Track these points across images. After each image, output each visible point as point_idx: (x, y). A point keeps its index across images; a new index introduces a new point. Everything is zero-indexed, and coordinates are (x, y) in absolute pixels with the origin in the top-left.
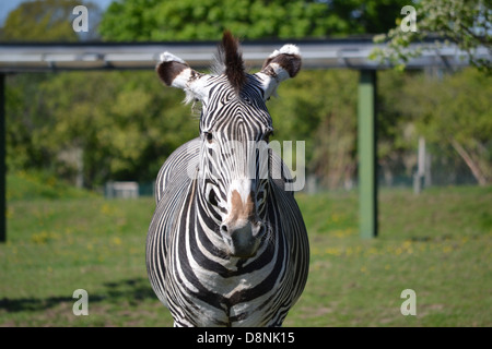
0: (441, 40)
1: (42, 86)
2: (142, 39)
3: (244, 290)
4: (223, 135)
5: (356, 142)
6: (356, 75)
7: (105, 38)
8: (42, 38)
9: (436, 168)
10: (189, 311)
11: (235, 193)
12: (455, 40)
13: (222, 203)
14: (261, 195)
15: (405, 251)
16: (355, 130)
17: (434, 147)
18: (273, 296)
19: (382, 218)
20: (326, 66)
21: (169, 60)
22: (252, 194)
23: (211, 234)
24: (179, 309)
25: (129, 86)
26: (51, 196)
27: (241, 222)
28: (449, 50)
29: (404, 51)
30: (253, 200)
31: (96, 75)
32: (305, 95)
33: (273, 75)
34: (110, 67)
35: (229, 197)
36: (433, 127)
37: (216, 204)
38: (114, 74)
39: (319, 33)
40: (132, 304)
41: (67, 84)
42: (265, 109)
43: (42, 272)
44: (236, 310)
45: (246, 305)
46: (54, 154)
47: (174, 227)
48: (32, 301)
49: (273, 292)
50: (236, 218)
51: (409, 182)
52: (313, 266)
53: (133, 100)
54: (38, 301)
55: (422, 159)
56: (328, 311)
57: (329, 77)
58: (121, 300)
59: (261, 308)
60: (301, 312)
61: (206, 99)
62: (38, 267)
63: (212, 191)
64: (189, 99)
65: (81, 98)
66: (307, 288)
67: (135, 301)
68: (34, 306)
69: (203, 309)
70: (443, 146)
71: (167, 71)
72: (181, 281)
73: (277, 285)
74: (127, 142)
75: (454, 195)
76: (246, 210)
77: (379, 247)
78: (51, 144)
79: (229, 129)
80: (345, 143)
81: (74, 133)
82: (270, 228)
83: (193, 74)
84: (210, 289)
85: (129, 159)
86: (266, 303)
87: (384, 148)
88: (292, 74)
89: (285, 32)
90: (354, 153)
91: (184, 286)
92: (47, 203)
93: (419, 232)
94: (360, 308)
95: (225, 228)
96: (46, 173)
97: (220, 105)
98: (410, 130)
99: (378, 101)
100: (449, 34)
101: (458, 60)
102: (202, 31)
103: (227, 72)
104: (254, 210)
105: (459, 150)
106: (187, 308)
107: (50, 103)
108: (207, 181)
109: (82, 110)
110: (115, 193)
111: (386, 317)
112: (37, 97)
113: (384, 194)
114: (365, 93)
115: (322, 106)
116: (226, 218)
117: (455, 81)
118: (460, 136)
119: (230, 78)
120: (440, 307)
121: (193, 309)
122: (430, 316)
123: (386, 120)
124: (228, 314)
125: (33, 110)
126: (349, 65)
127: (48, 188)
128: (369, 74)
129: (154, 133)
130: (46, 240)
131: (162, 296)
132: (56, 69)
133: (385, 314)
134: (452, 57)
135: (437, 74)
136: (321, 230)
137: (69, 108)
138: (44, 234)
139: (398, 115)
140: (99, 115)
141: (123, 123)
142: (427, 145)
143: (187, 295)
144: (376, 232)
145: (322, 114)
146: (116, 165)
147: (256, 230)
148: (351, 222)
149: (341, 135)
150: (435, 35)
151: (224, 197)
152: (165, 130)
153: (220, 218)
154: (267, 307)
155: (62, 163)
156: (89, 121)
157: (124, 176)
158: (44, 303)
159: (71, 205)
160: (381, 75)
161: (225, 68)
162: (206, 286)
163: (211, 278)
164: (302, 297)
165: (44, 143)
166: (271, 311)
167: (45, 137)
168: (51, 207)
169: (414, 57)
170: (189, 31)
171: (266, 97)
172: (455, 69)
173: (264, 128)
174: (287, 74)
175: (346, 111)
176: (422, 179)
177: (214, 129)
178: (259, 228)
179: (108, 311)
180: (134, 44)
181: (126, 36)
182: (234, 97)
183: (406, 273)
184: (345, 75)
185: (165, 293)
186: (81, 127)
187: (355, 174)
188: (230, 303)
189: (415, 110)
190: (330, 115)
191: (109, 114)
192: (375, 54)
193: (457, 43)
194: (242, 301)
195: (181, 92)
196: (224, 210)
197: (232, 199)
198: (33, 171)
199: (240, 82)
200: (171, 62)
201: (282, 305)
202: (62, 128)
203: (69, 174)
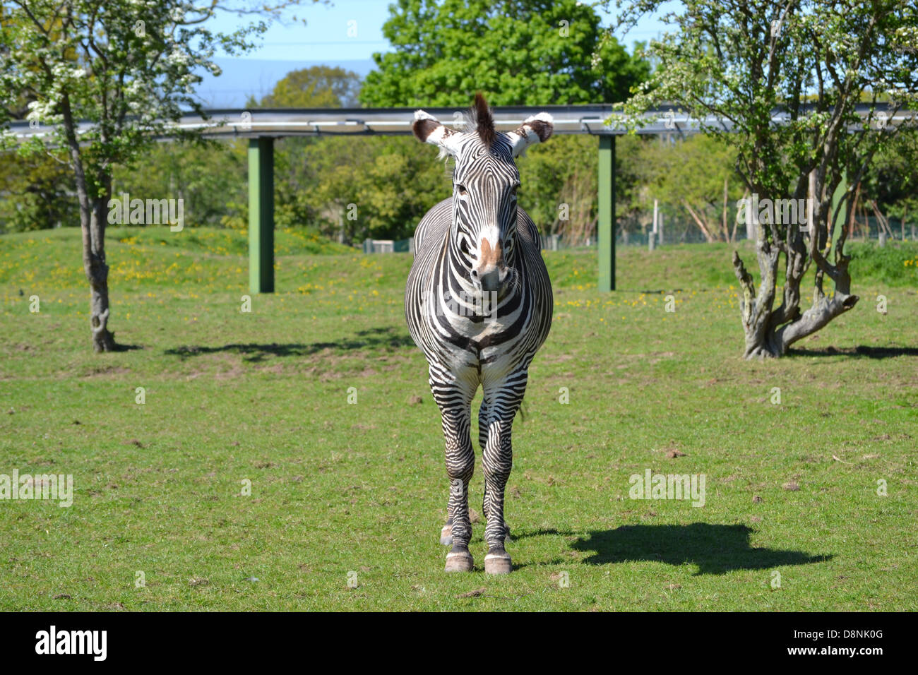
0: (675, 109)
1: (308, 148)
2: (397, 106)
3: (493, 335)
4: (473, 187)
5: (595, 202)
6: (597, 139)
7: (364, 106)
8: (307, 106)
9: (668, 227)
10: (443, 355)
11: (484, 241)
12: (687, 109)
13: (472, 251)
14: (508, 244)
15: (640, 302)
16: (595, 191)
17: (666, 207)
18: (519, 341)
19: (618, 273)
20: (569, 132)
21: (423, 118)
22: (500, 242)
23: (462, 281)
24: (433, 354)
25: (386, 150)
26: (316, 252)
27: (490, 267)
28: (682, 118)
29: (641, 118)
30: (501, 248)
31: (356, 138)
32: (549, 159)
33: (524, 136)
34: (370, 132)
35: (479, 244)
36: (666, 189)
37: (467, 252)
38: (373, 138)
39: (562, 101)
40: (389, 350)
41: (330, 147)
42: (513, 164)
43: (307, 320)
44: (485, 353)
45: (494, 349)
46: (318, 212)
47: (428, 278)
48: (298, 346)
49: (519, 337)
50: (485, 263)
51: (644, 241)
52: (556, 316)
53: (389, 163)
54: (304, 347)
55: (656, 219)
56: (570, 357)
57: (571, 143)
58: (378, 346)
59: (508, 352)
60: (544, 359)
61: (458, 154)
62: (303, 315)
63: (464, 240)
64: (442, 155)
65: (343, 161)
66: (550, 337)
67: (393, 348)
68: (301, 351)
69: (456, 352)
70: (675, 207)
71: (421, 129)
72: (435, 328)
73: (524, 331)
74: (384, 202)
75: (685, 252)
76: (495, 256)
77: (616, 299)
78: (314, 203)
79: (480, 182)
80: (587, 201)
81: (336, 193)
82: (517, 274)
83: (446, 131)
84: (461, 334)
85: (386, 217)
86: (514, 347)
87: (621, 209)
88: (543, 139)
89: (530, 101)
90: (593, 213)
91: (438, 332)
92: (311, 256)
93: (653, 287)
94: (599, 355)
95: (475, 273)
96: (310, 230)
97: (471, 160)
98: (645, 192)
99: (615, 165)
100: (681, 102)
101: (689, 127)
102: (454, 98)
103: (479, 130)
104: (502, 257)
105: (689, 209)
106: (440, 352)
107: (314, 165)
108: (460, 229)
109: (343, 172)
110: (373, 249)
111: (622, 364)
112: (303, 159)
113: (621, 251)
114: (605, 156)
115: (564, 169)
116: (476, 264)
117: (687, 147)
118: (690, 197)
119: (481, 135)
120: (671, 354)
121: (446, 353)
122: (662, 362)
123: (623, 183)
124: (478, 358)
125: (298, 170)
126: (590, 132)
127: (312, 243)
128: (608, 140)
129: (409, 193)
130: (310, 291)
131: (418, 341)
132: (320, 133)
133: (621, 361)
134: (684, 124)
135: (670, 140)
136: (562, 284)
137: (331, 170)
138: (308, 286)
139: (634, 178)
140: (358, 175)
141: (380, 183)
142: (660, 205)
143: (440, 340)
144: (613, 287)
145: (565, 177)
146: (375, 223)
147: (502, 275)
148: (591, 277)
149: (581, 196)
150: (668, 103)
151: (474, 244)
152: (420, 191)
153: (470, 265)
154: (514, 352)
155: (325, 221)
156: (349, 182)
157: (382, 234)
158: (310, 349)
159: (334, 259)
160: (618, 140)
161: (476, 125)
162: (458, 331)
163: (462, 323)
164: (545, 344)
165: (309, 201)
166: (518, 355)
167: (309, 196)
168: (315, 261)
169: (650, 123)
170: (442, 98)
171: (514, 154)
172: (686, 134)
173: (511, 181)
174: (538, 138)
175: (586, 174)
176: (656, 236)
177: (466, 181)
178: (506, 273)
179: (368, 357)
180: (391, 111)
181: (385, 103)
182: (484, 152)
183: (640, 323)
184: (586, 140)
185: (421, 339)
186: (342, 188)
187: (595, 232)
188: (479, 346)
189: (649, 173)
190: (570, 177)
191: (369, 176)
192: (611, 121)
193: (689, 111)
194: (491, 345)
195: (435, 149)
196: (474, 257)
197: (482, 246)
198: (298, 227)
199: (491, 139)
200: (425, 121)
201: (528, 351)
202: (324, 188)
203: (331, 231)
